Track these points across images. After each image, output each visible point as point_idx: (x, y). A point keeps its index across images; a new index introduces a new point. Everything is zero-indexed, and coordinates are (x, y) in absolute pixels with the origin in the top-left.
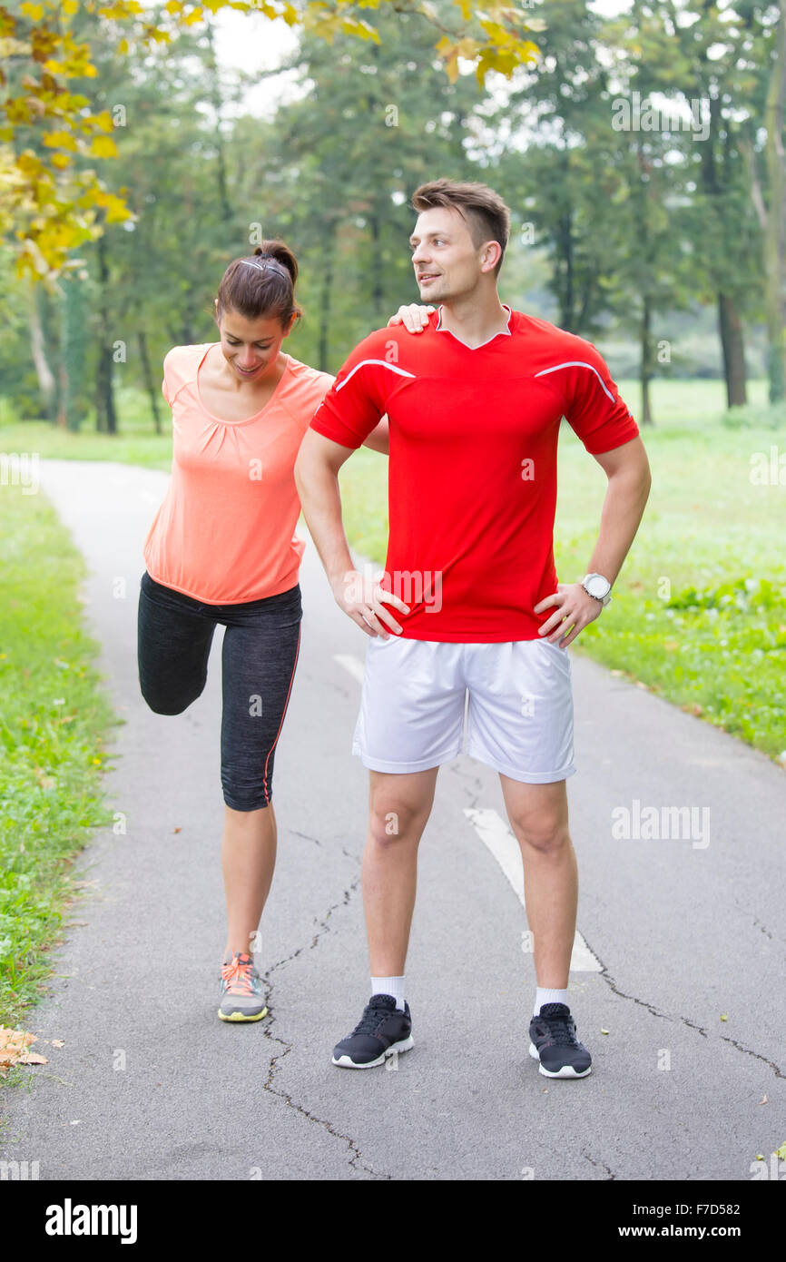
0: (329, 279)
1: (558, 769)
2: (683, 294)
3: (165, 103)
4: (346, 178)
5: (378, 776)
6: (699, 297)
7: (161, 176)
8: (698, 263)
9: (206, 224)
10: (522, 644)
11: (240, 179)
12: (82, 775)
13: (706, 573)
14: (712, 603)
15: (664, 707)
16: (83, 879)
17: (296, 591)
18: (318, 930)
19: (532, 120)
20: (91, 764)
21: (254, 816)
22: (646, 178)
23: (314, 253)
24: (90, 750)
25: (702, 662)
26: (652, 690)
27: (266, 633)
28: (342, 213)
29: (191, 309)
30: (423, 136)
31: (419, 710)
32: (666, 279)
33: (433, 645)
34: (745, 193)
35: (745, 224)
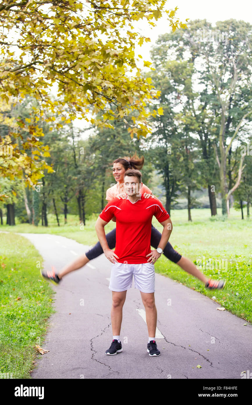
0: (104, 184)
2: (199, 186)
3: (59, 137)
4: (108, 156)
6: (203, 186)
7: (58, 157)
8: (203, 177)
9: (70, 169)
10: (144, 264)
11: (79, 157)
12: (47, 303)
15: (186, 287)
16: (50, 323)
18: (102, 332)
19: (157, 140)
20: (49, 301)
22: (188, 154)
23: (100, 177)
24: (49, 298)
26: (183, 284)
29: (67, 192)
30: (128, 145)
32: (195, 182)
34: (215, 159)
35: (215, 166)
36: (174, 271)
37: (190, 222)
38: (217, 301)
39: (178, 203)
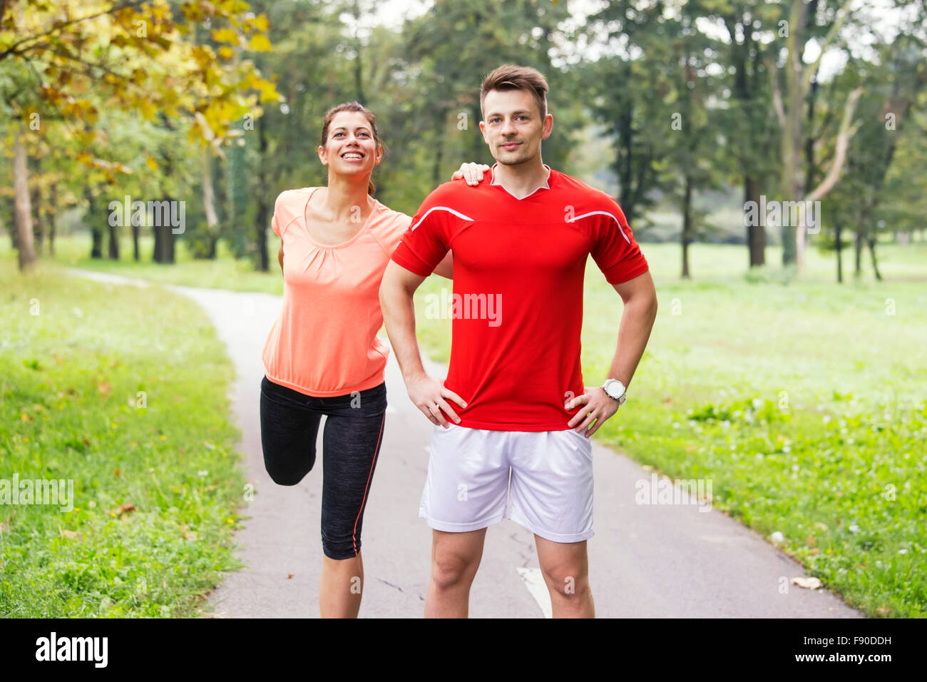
0: (439, 156)
1: (581, 531)
2: (718, 177)
3: (316, 14)
4: (455, 76)
5: (439, 534)
6: (730, 179)
7: (311, 70)
8: (729, 153)
10: (556, 433)
11: (373, 74)
12: (218, 530)
13: (723, 393)
14: (725, 417)
16: (213, 612)
17: (382, 387)
19: (603, 36)
20: (226, 523)
21: (345, 563)
22: (692, 85)
23: (428, 135)
24: (226, 512)
25: (714, 461)
27: (357, 421)
28: (451, 104)
30: (518, 46)
31: (475, 483)
32: (705, 164)
33: (485, 432)
34: (769, 99)
35: (768, 123)
36: (643, 433)
37: (686, 282)
38: (789, 551)
39: (651, 225)
